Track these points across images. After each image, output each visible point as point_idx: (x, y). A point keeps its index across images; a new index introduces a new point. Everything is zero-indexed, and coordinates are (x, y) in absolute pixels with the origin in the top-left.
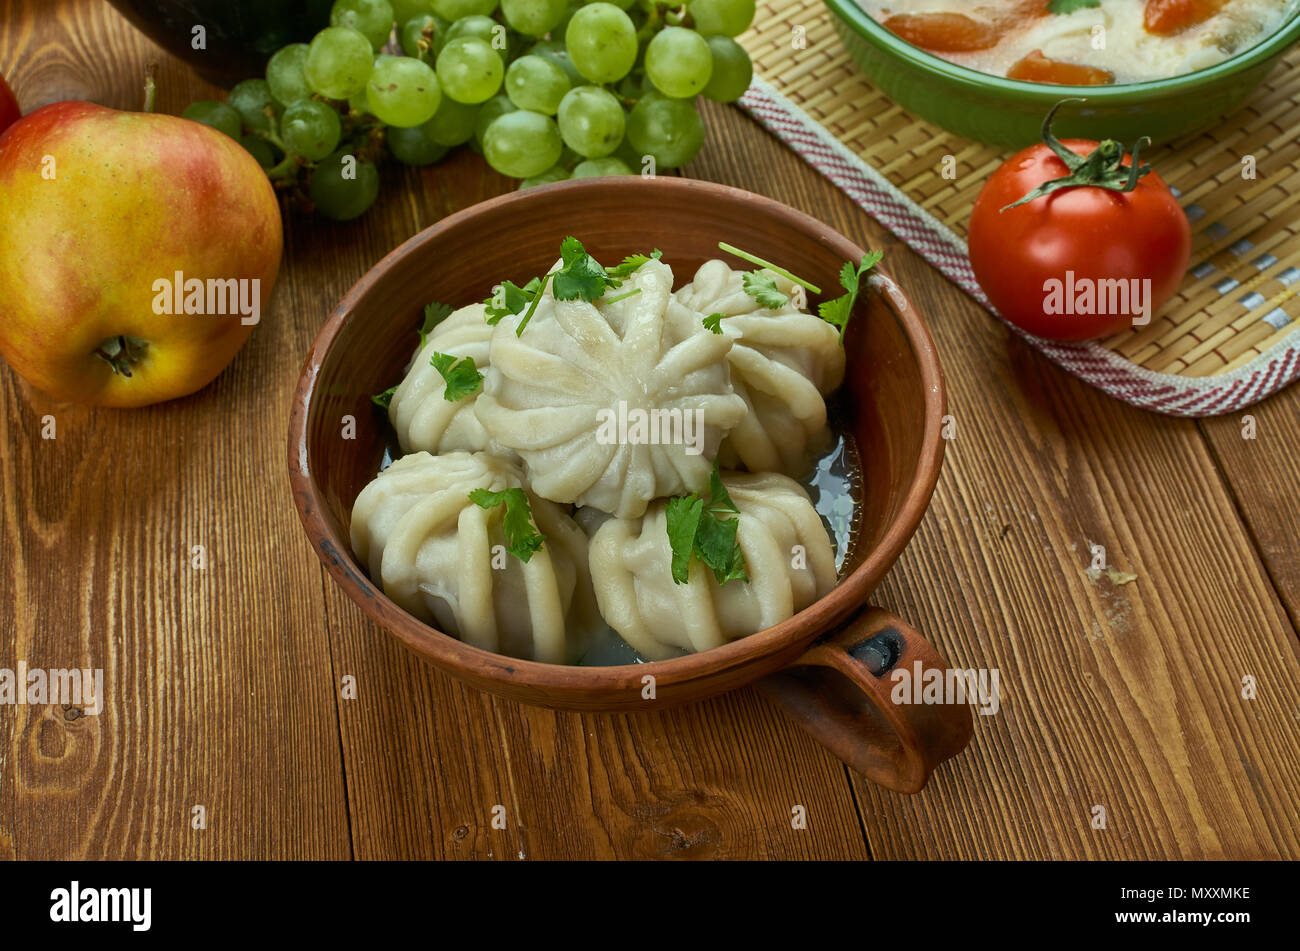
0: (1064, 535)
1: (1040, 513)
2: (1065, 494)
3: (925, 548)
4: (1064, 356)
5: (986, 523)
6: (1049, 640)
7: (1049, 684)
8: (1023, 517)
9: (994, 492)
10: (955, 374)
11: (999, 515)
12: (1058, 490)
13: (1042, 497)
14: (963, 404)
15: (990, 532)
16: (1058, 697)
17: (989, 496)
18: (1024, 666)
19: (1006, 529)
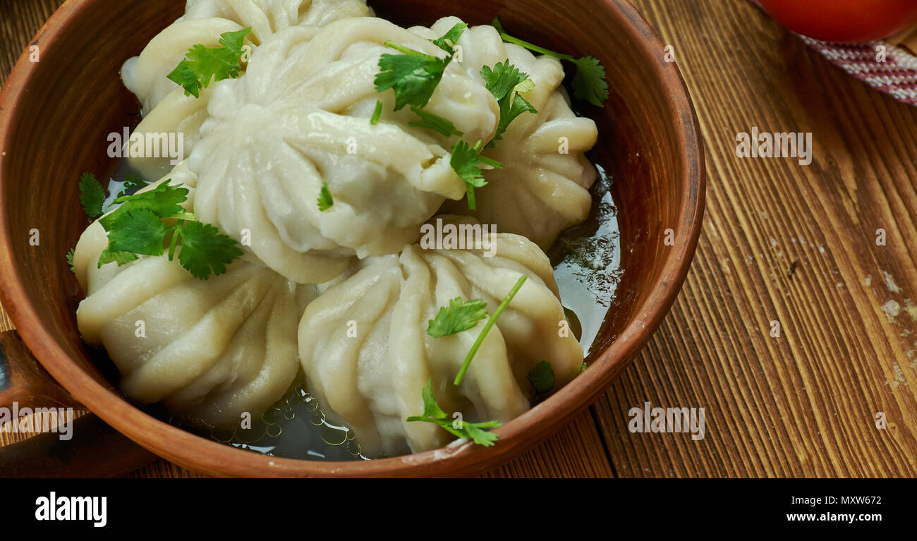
0: (857, 269)
1: (830, 245)
2: (855, 219)
3: (707, 294)
4: (845, 57)
5: (773, 261)
6: (848, 390)
7: (851, 438)
8: (811, 250)
9: (778, 224)
10: (726, 85)
11: (785, 250)
12: (848, 217)
13: (830, 225)
14: (737, 123)
15: (777, 271)
16: (861, 453)
17: (773, 229)
18: (823, 420)
19: (794, 266)
